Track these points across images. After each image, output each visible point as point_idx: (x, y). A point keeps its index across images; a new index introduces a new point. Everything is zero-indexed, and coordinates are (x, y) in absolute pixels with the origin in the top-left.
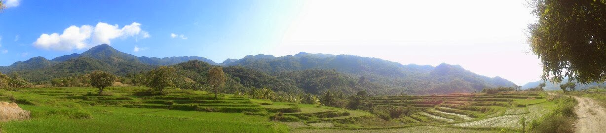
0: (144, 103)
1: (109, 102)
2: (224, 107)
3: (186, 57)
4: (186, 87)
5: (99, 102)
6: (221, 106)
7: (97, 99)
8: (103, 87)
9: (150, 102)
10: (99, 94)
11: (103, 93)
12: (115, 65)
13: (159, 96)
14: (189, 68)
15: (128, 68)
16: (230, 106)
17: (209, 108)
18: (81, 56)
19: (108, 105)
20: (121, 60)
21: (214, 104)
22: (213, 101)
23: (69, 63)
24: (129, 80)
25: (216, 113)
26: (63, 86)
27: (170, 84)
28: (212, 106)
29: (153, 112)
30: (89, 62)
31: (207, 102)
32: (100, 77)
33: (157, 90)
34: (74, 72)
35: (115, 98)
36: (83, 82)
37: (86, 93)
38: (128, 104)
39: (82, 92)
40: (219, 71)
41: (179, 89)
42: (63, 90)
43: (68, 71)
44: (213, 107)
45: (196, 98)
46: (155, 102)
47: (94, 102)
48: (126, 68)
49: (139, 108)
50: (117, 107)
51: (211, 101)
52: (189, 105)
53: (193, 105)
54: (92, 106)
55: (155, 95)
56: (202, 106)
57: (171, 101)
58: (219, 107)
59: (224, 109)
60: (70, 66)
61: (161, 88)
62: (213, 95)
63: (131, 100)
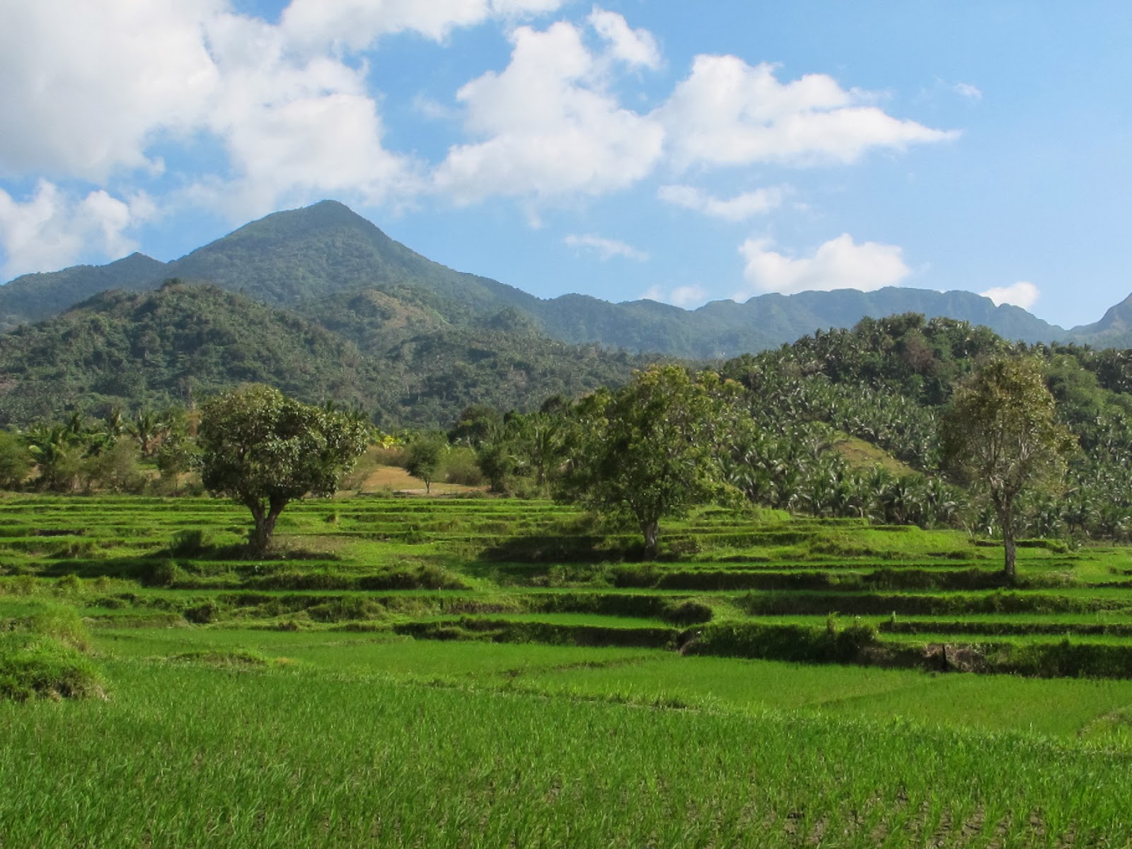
0: (533, 609)
1: (314, 602)
2: (1055, 640)
3: (849, 297)
4: (842, 507)
5: (243, 601)
6: (1037, 630)
7: (234, 578)
8: (278, 501)
9: (571, 605)
10: (257, 546)
11: (282, 538)
12: (395, 355)
13: (637, 567)
14: (868, 372)
15: (471, 370)
16: (1098, 630)
17: (952, 643)
18: (172, 276)
19: (303, 620)
20: (434, 321)
21: (985, 619)
22: (980, 595)
23: (96, 327)
24: (465, 455)
25: (990, 681)
26: (35, 486)
27: (710, 483)
28: (971, 630)
29: (574, 665)
30: (223, 319)
31: (942, 608)
32: (261, 435)
33: (623, 525)
34: (121, 390)
35: (351, 576)
36: (163, 463)
37: (167, 538)
38: (432, 616)
39: (143, 532)
40: (1016, 389)
41: (778, 517)
42: (29, 519)
43: (87, 379)
44: (978, 640)
45: (879, 578)
46: (609, 606)
47: (212, 598)
48: (459, 374)
49: (498, 639)
50: (362, 638)
51: (967, 595)
52: (814, 624)
53: (841, 624)
54: (192, 627)
55: (612, 555)
56: (906, 629)
57: (699, 598)
58: (1013, 640)
59: (1052, 651)
60: (100, 342)
61: (649, 512)
62: (993, 559)
63: (454, 586)
